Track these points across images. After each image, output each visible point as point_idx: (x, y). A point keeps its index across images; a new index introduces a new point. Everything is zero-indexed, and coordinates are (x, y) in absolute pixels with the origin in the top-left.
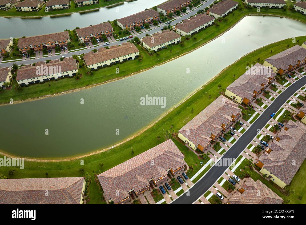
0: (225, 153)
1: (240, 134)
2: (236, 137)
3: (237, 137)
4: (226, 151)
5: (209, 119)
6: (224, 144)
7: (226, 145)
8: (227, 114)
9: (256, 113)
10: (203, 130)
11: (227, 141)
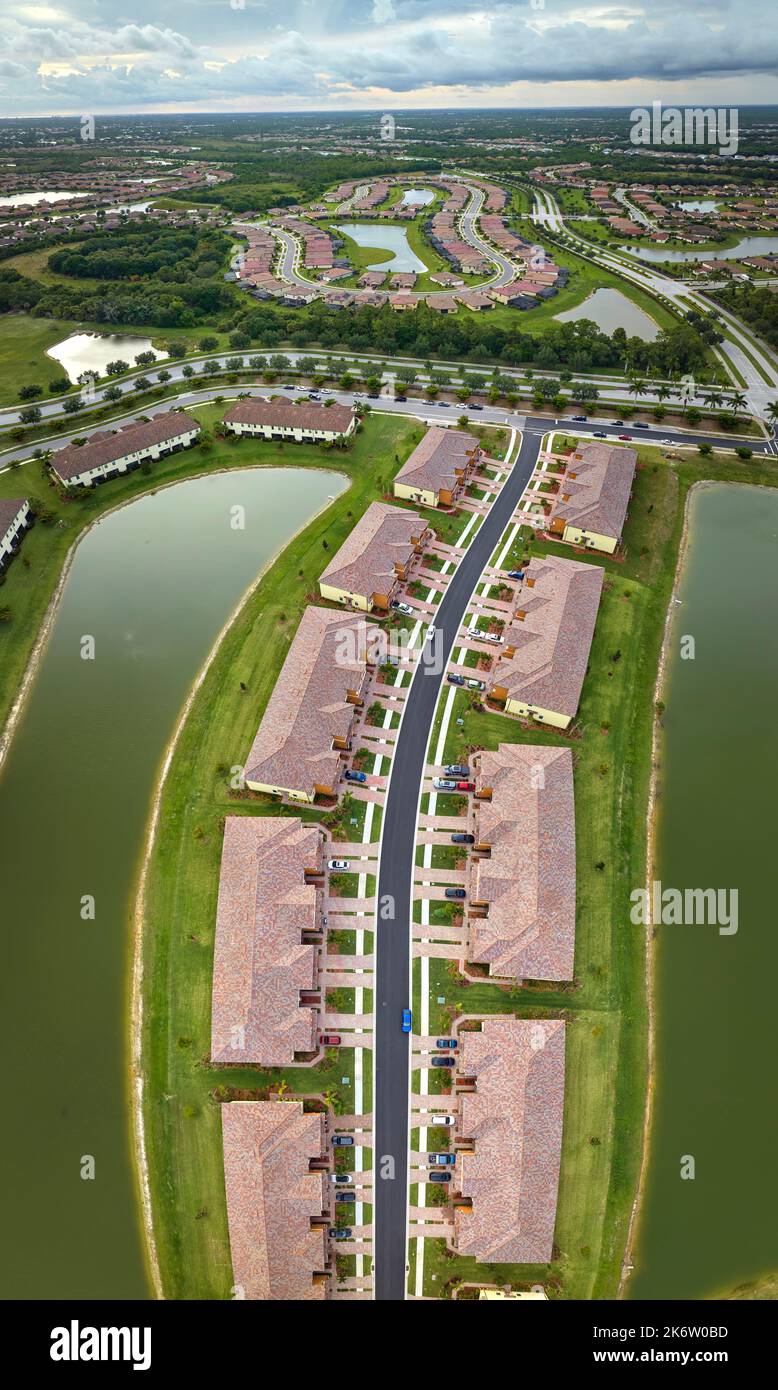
0: (373, 1263)
1: (367, 1173)
2: (363, 1195)
3: (366, 1191)
4: (371, 1258)
5: (270, 1247)
6: (353, 1240)
7: (359, 1240)
8: (295, 1175)
9: (359, 1054)
10: (286, 1289)
11: (352, 1228)
